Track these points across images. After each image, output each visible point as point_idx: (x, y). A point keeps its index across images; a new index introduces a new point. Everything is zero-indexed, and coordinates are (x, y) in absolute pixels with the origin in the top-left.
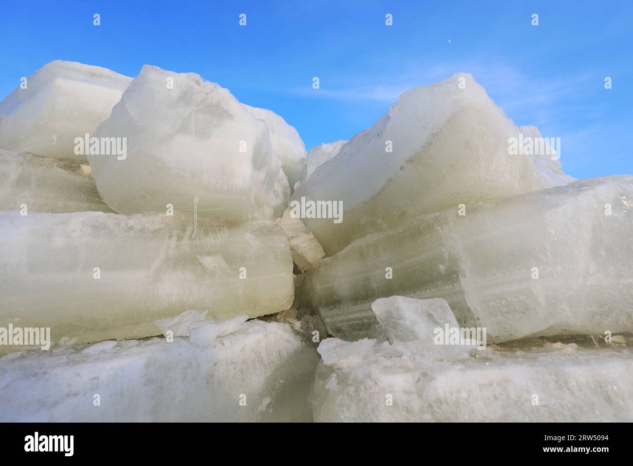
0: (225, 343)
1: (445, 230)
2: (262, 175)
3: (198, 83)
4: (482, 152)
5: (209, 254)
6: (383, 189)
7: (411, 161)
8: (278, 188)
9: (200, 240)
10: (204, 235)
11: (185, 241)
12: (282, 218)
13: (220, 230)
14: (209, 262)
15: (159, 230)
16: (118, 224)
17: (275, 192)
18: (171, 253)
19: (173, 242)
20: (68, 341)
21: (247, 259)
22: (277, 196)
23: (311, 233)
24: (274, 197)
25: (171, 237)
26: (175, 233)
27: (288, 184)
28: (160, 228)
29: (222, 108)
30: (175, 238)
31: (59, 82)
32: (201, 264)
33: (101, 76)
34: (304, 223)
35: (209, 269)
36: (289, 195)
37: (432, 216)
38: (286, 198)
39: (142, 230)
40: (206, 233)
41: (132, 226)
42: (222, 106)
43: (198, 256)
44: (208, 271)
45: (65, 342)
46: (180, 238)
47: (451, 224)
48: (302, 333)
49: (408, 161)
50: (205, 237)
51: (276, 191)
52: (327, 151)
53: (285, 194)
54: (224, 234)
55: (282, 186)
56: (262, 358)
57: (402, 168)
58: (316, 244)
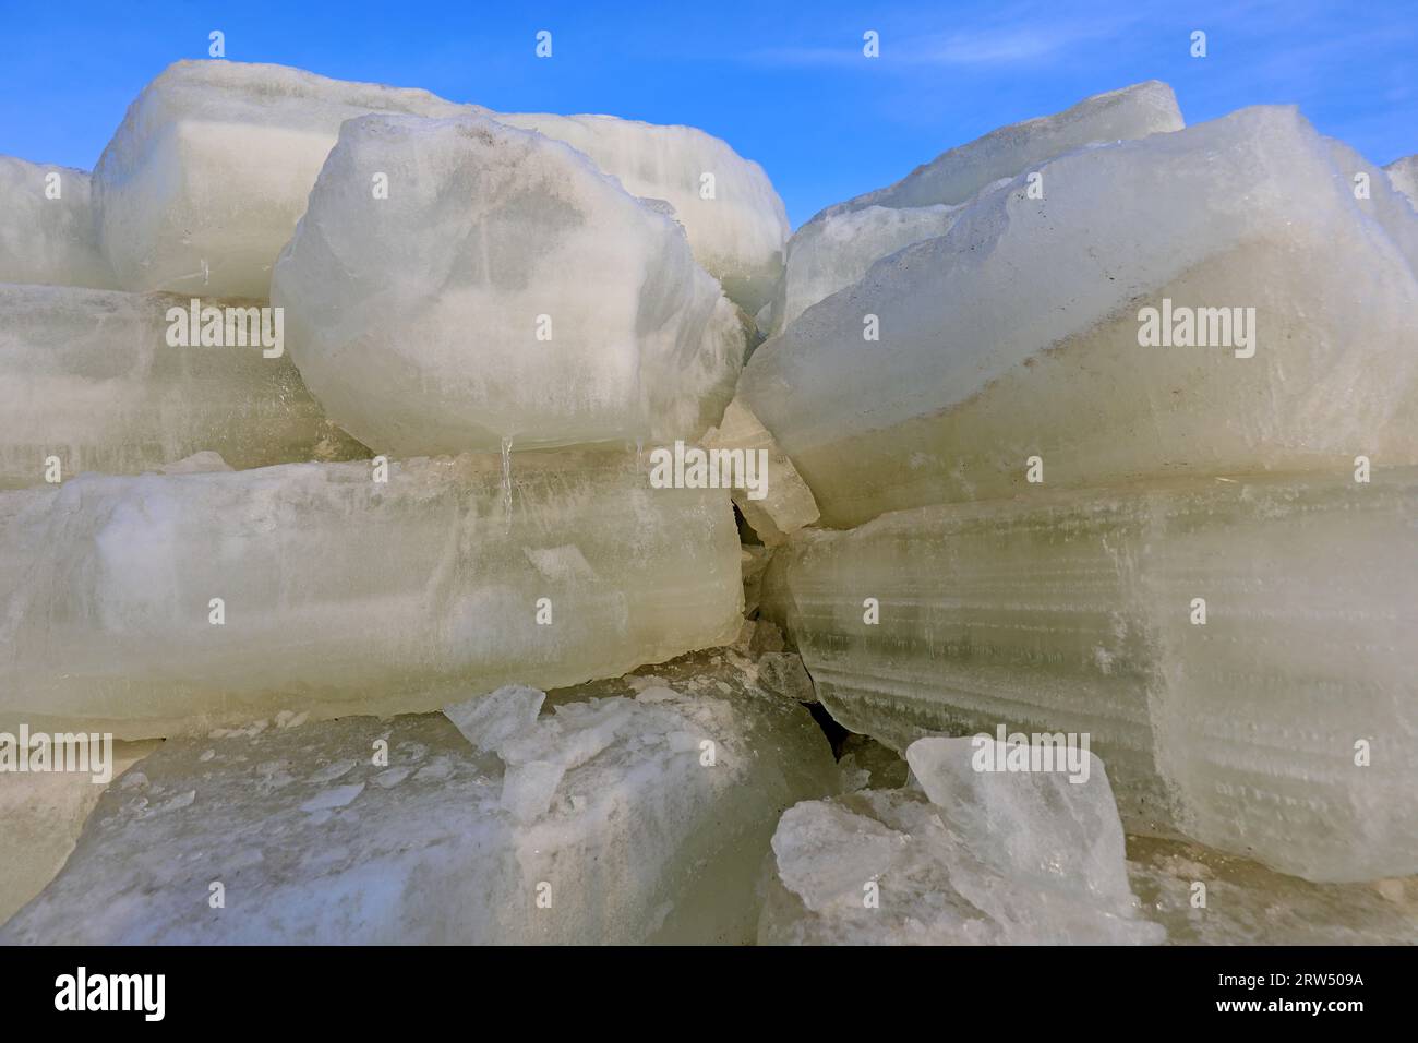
0: (575, 803)
1: (1129, 562)
2: (667, 338)
3: (488, 139)
4: (1280, 372)
5: (550, 543)
6: (973, 400)
7: (1057, 349)
8: (713, 343)
9: (528, 511)
10: (538, 503)
11: (496, 518)
12: (718, 427)
13: (572, 486)
14: (549, 561)
15: (437, 501)
16: (349, 494)
17: (705, 356)
18: (466, 547)
19: (471, 521)
20: (291, 719)
21: (635, 553)
22: (709, 368)
23: (788, 460)
24: (702, 369)
25: (464, 511)
26: (472, 501)
27: (739, 327)
28: (438, 496)
29: (553, 197)
30: (473, 513)
31: (189, 129)
32: (533, 566)
33: (279, 91)
34: (774, 436)
35: (552, 576)
36: (741, 354)
37: (1096, 509)
38: (732, 362)
39: (402, 503)
40: (542, 497)
41: (380, 496)
42: (552, 192)
43: (526, 550)
44: (549, 581)
45: (287, 722)
46: (484, 511)
47: (1148, 549)
48: (760, 698)
49: (1049, 352)
50: (538, 506)
51: (707, 353)
52: (838, 238)
53: (729, 354)
54: (581, 494)
55: (723, 335)
56: (656, 823)
57: (1028, 363)
58: (799, 489)
